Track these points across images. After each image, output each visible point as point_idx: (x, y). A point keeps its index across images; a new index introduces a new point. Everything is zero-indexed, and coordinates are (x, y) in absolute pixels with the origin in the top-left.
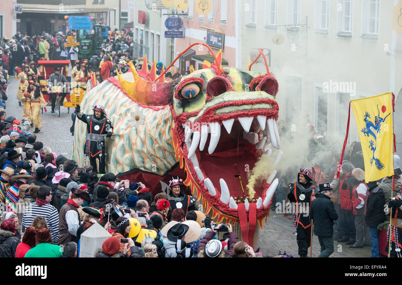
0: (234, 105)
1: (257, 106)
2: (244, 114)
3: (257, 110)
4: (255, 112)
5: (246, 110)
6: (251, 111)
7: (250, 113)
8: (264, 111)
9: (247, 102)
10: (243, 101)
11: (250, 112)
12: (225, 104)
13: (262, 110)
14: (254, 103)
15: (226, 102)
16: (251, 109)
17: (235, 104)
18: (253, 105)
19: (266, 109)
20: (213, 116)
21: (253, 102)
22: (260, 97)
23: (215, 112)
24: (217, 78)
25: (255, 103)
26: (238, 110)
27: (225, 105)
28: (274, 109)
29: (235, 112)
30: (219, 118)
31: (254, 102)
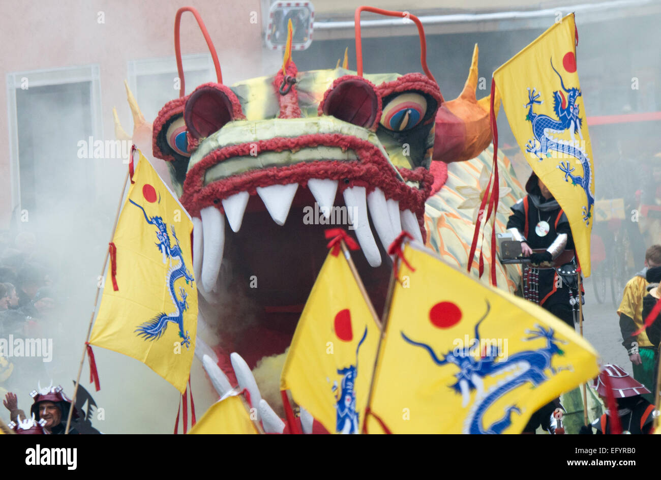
0: (241, 154)
1: (303, 155)
2: (267, 176)
3: (301, 164)
4: (296, 170)
5: (272, 165)
6: (284, 168)
7: (281, 174)
8: (321, 166)
9: (273, 143)
10: (263, 143)
11: (281, 170)
12: (219, 153)
13: (318, 165)
14: (293, 145)
15: (222, 148)
16: (287, 164)
17: (243, 151)
18: (291, 152)
19: (330, 161)
20: (200, 190)
21: (290, 142)
22: (313, 131)
23: (202, 179)
24: (205, 88)
25: (295, 147)
26: (252, 168)
27: (218, 157)
28: (363, 161)
29: (245, 173)
30: (212, 194)
31: (292, 143)
